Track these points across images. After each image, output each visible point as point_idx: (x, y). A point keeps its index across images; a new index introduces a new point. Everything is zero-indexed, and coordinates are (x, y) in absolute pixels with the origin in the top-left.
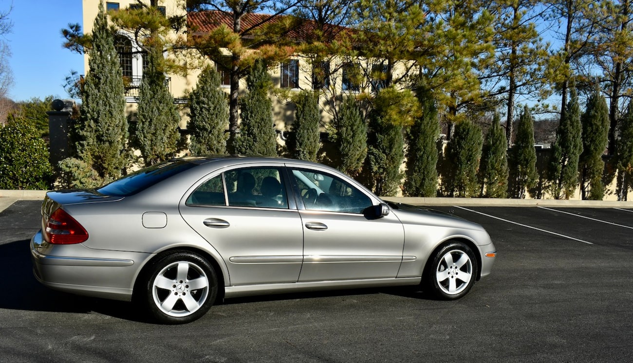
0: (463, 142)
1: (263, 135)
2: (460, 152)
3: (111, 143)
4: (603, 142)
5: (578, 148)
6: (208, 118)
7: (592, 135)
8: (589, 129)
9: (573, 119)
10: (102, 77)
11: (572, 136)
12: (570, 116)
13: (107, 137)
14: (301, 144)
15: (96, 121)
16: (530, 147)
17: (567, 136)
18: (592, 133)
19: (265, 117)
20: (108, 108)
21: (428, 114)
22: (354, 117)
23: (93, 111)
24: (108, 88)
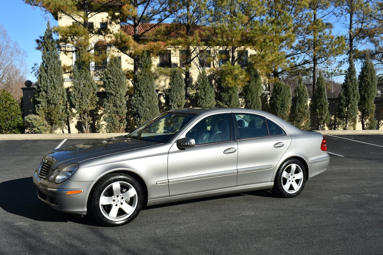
0: (278, 96)
1: (148, 96)
2: (277, 102)
3: (55, 105)
4: (373, 92)
5: (356, 96)
6: (114, 88)
7: (365, 88)
8: (363, 84)
9: (352, 78)
10: (49, 66)
11: (351, 89)
13: (53, 101)
14: (172, 101)
15: (46, 92)
16: (323, 97)
17: (348, 89)
18: (365, 86)
19: (149, 85)
20: (52, 84)
21: (253, 79)
23: (44, 86)
24: (52, 72)
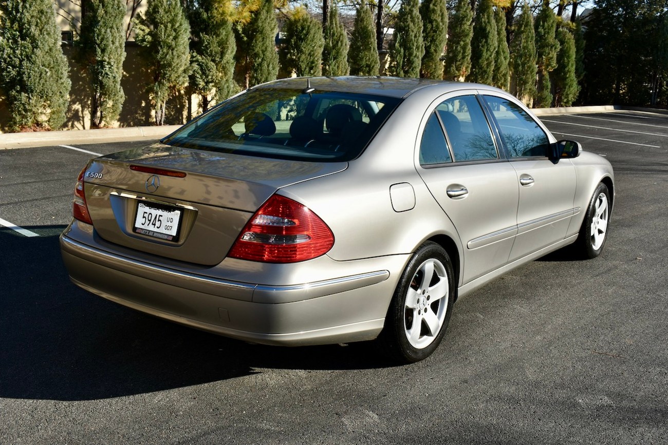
5: (420, 49)
7: (432, 34)
8: (429, 26)
9: (414, 13)
11: (413, 36)
12: (410, 10)
17: (409, 35)
18: (432, 31)
21: (264, 6)
22: (174, 9)
